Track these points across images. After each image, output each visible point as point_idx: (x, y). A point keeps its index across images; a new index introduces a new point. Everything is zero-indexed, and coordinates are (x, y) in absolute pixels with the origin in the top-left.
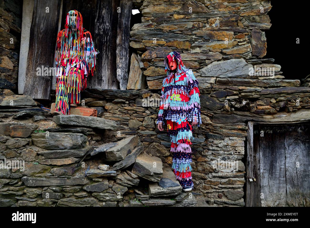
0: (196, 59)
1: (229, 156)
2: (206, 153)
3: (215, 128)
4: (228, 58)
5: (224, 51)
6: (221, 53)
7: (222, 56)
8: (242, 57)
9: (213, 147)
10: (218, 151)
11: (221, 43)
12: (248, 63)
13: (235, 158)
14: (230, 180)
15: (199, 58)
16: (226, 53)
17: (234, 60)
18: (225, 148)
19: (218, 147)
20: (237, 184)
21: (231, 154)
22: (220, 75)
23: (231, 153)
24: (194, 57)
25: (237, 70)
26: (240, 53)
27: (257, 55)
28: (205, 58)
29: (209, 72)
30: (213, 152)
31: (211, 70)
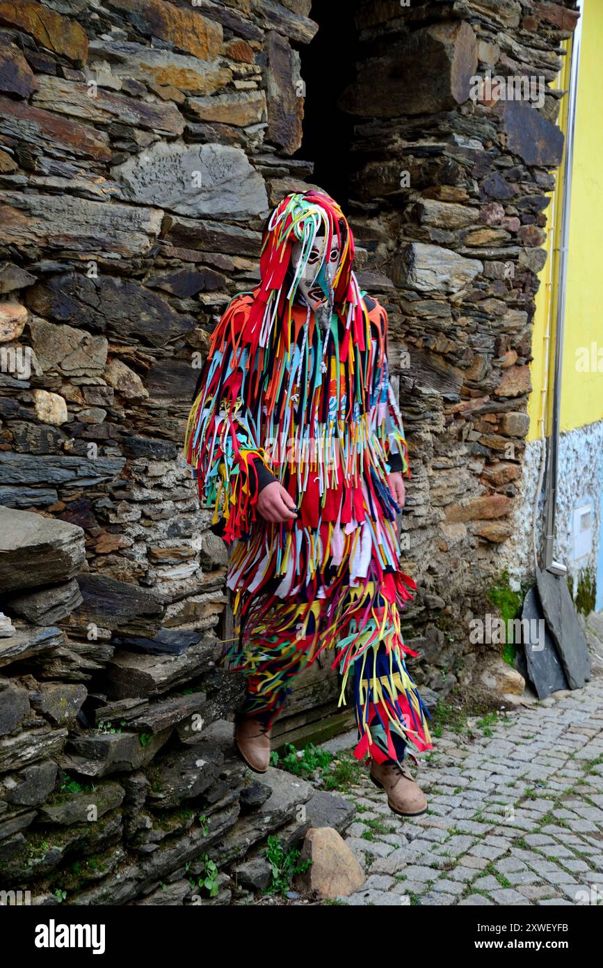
0: (104, 119)
1: (186, 516)
2: (124, 515)
3: (154, 416)
4: (203, 135)
5: (194, 102)
6: (184, 109)
7: (184, 123)
8: (238, 140)
9: (144, 490)
10: (159, 502)
11: (185, 66)
12: (257, 167)
13: (204, 522)
14: (188, 606)
15: (116, 116)
16: (196, 114)
17: (218, 148)
18: (180, 488)
19: (159, 487)
20: (206, 614)
21: (192, 511)
22: (179, 202)
23: (194, 505)
24: (99, 106)
25: (225, 191)
26: (236, 124)
27: (279, 141)
28: (134, 121)
29: (144, 185)
30: (146, 509)
31: (153, 177)
